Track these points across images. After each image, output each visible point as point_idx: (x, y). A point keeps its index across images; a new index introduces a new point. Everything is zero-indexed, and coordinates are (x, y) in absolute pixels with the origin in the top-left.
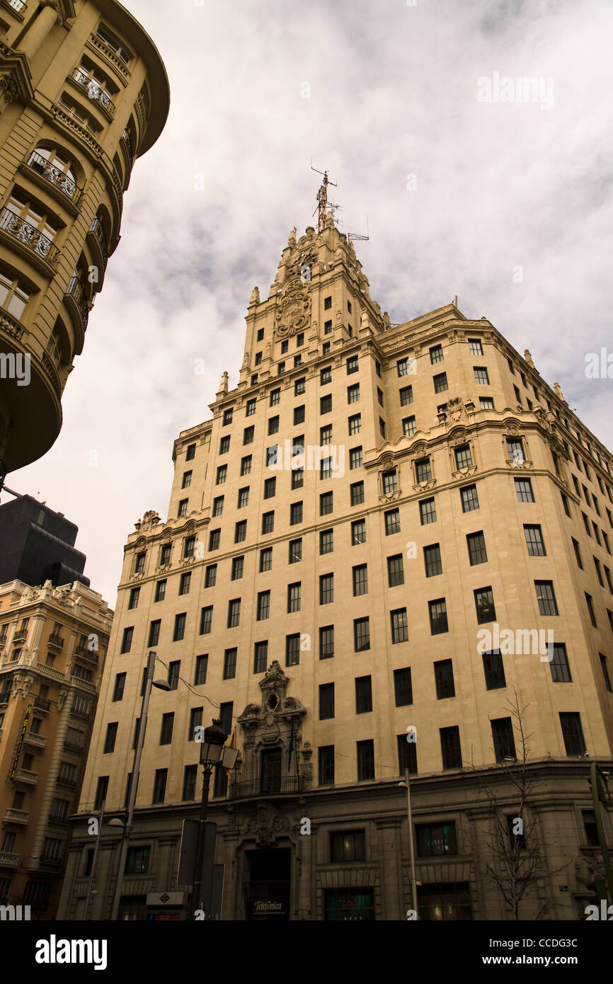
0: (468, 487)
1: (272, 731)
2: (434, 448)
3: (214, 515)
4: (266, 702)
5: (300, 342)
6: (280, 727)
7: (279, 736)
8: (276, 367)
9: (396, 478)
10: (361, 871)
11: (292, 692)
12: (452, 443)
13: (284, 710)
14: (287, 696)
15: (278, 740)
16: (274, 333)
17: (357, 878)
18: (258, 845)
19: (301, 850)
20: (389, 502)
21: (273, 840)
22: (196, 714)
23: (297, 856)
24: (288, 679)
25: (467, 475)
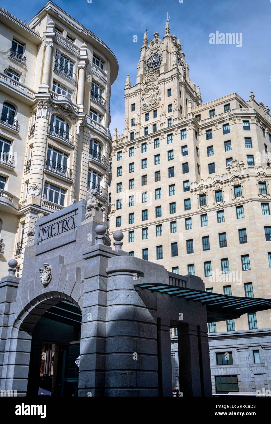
0: (240, 207)
2: (224, 185)
3: (117, 209)
5: (155, 116)
8: (143, 129)
9: (206, 197)
12: (232, 183)
16: (141, 107)
20: (203, 210)
25: (239, 200)
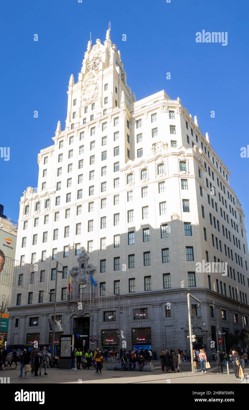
0: (162, 182)
1: (82, 277)
2: (149, 164)
3: (57, 190)
4: (80, 266)
5: (93, 108)
6: (86, 275)
7: (85, 278)
8: (82, 120)
9: (133, 176)
10: (114, 324)
11: (90, 262)
12: (157, 162)
13: (87, 269)
14: (88, 264)
15: (85, 280)
16: (81, 102)
17: (113, 326)
18: (78, 316)
19: (93, 317)
20: (129, 187)
21: (84, 314)
22: (53, 271)
23: (92, 319)
24: (88, 258)
25: (162, 177)
